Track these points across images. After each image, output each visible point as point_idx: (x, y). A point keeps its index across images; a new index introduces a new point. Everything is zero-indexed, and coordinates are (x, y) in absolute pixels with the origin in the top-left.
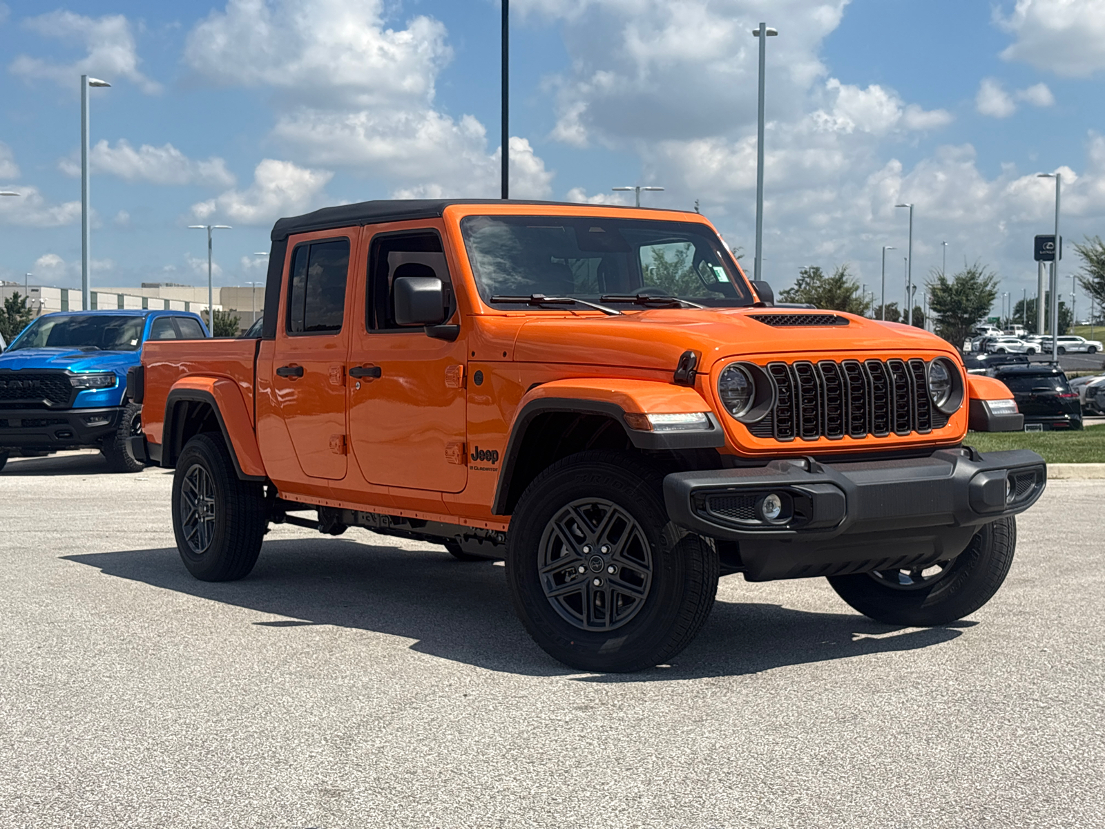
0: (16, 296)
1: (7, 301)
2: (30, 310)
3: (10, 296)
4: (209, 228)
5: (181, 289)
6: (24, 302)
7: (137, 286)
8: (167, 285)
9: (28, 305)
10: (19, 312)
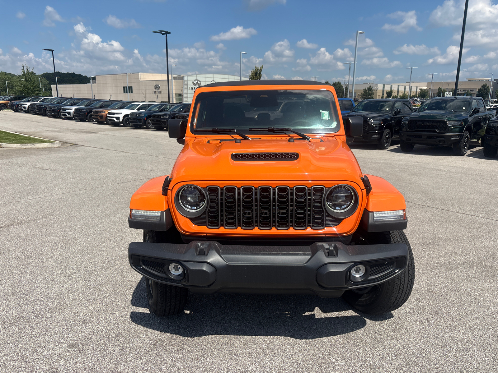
0: (370, 87)
1: (368, 88)
2: (373, 90)
3: (369, 87)
4: (411, 68)
5: (416, 83)
6: (372, 88)
7: (405, 83)
8: (413, 82)
9: (373, 89)
10: (370, 90)
